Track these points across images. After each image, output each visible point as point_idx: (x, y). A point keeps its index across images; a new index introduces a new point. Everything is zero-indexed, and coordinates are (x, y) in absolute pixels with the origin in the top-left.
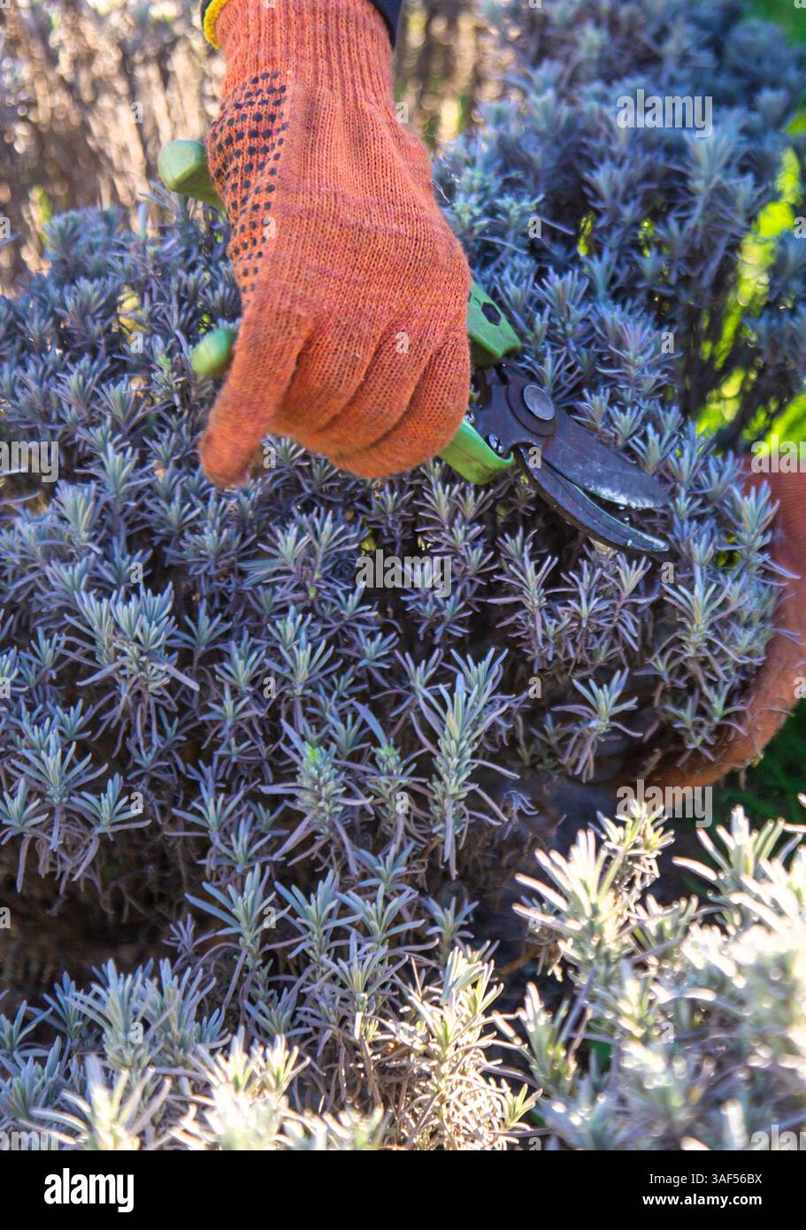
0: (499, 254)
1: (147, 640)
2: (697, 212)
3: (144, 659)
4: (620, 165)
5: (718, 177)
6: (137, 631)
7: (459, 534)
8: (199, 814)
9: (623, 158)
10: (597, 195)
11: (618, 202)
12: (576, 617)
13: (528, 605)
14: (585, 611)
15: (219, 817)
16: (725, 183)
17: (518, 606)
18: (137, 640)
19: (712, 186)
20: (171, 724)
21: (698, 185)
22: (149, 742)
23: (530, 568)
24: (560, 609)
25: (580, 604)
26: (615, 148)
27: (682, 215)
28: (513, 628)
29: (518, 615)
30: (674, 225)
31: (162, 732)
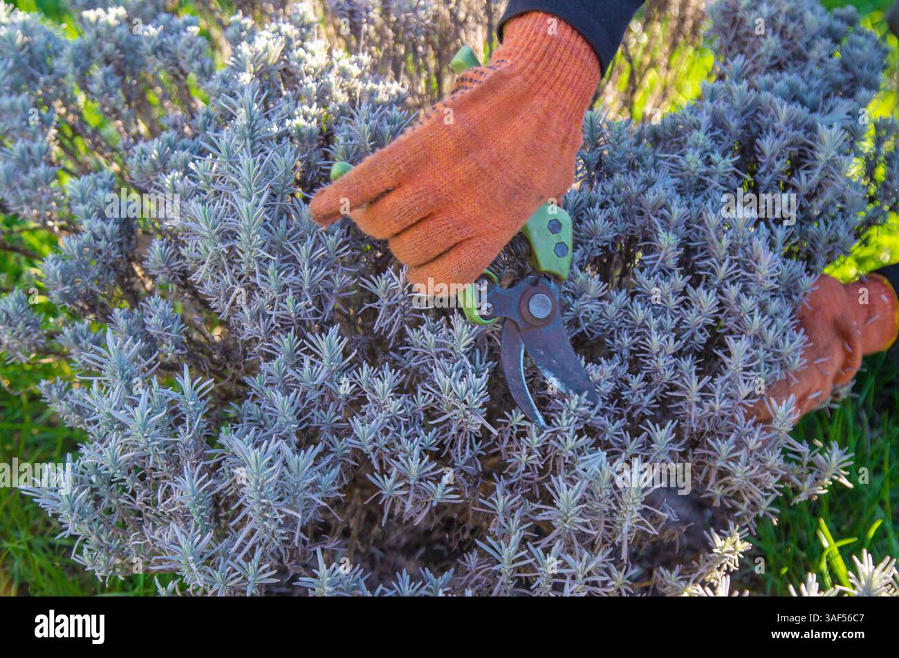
0: (707, 186)
1: (471, 402)
2: (818, 171)
3: (468, 412)
4: (777, 137)
5: (833, 153)
6: (466, 398)
7: (661, 361)
8: (493, 503)
9: (781, 132)
10: (762, 153)
11: (774, 159)
12: (712, 409)
13: (689, 400)
14: (717, 407)
15: (504, 506)
16: (837, 157)
17: (682, 399)
18: (465, 402)
19: (829, 158)
20: (477, 444)
21: (821, 156)
22: (463, 453)
23: (695, 381)
24: (704, 404)
25: (715, 401)
26: (776, 125)
27: (808, 172)
28: (677, 409)
29: (682, 404)
30: (803, 178)
31: (471, 447)
